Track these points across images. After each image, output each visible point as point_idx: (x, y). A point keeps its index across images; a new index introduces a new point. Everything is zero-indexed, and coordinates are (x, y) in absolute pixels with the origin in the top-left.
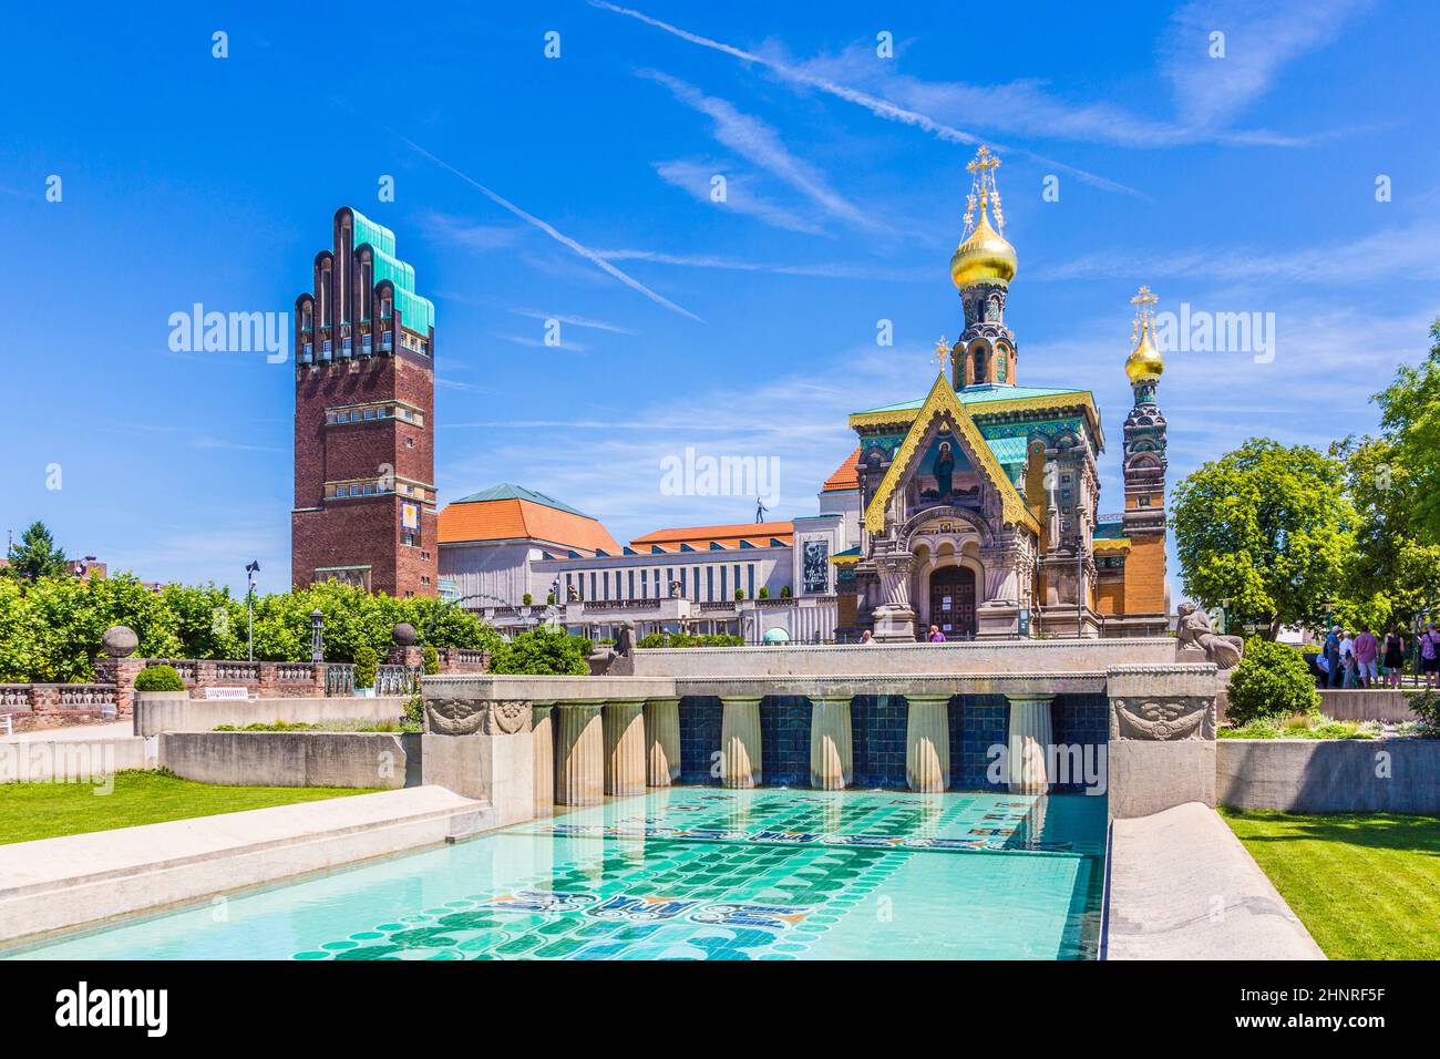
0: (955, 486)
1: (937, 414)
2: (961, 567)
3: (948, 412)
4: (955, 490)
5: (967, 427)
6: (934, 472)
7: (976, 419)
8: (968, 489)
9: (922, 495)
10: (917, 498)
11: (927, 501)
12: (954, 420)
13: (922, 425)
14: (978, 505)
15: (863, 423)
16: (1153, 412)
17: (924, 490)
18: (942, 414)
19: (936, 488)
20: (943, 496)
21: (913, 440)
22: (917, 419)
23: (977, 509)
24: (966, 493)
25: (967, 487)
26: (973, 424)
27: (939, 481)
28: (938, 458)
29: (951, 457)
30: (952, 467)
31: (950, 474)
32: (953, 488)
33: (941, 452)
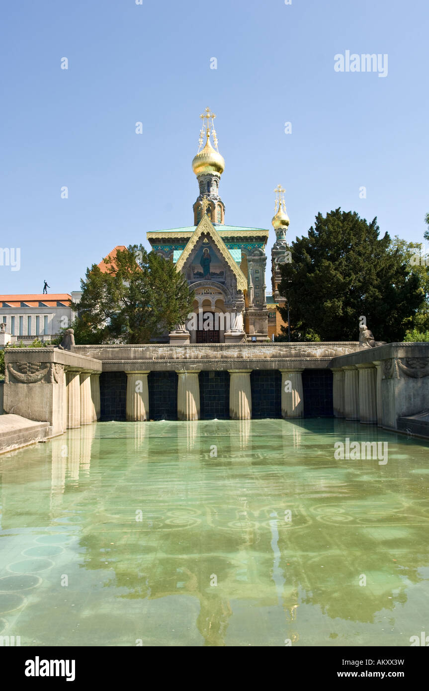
0: (212, 270)
1: (203, 234)
3: (208, 233)
4: (212, 273)
5: (218, 241)
6: (201, 263)
7: (222, 238)
9: (194, 274)
10: (192, 275)
11: (197, 278)
12: (211, 238)
13: (195, 239)
14: (223, 280)
15: (154, 236)
17: (196, 272)
18: (206, 234)
19: (202, 271)
20: (205, 275)
21: (190, 246)
22: (192, 236)
23: (223, 283)
24: (217, 274)
25: (218, 271)
26: (221, 241)
27: (204, 268)
28: (203, 256)
29: (210, 256)
30: (210, 261)
31: (209, 265)
32: (211, 271)
33: (204, 253)
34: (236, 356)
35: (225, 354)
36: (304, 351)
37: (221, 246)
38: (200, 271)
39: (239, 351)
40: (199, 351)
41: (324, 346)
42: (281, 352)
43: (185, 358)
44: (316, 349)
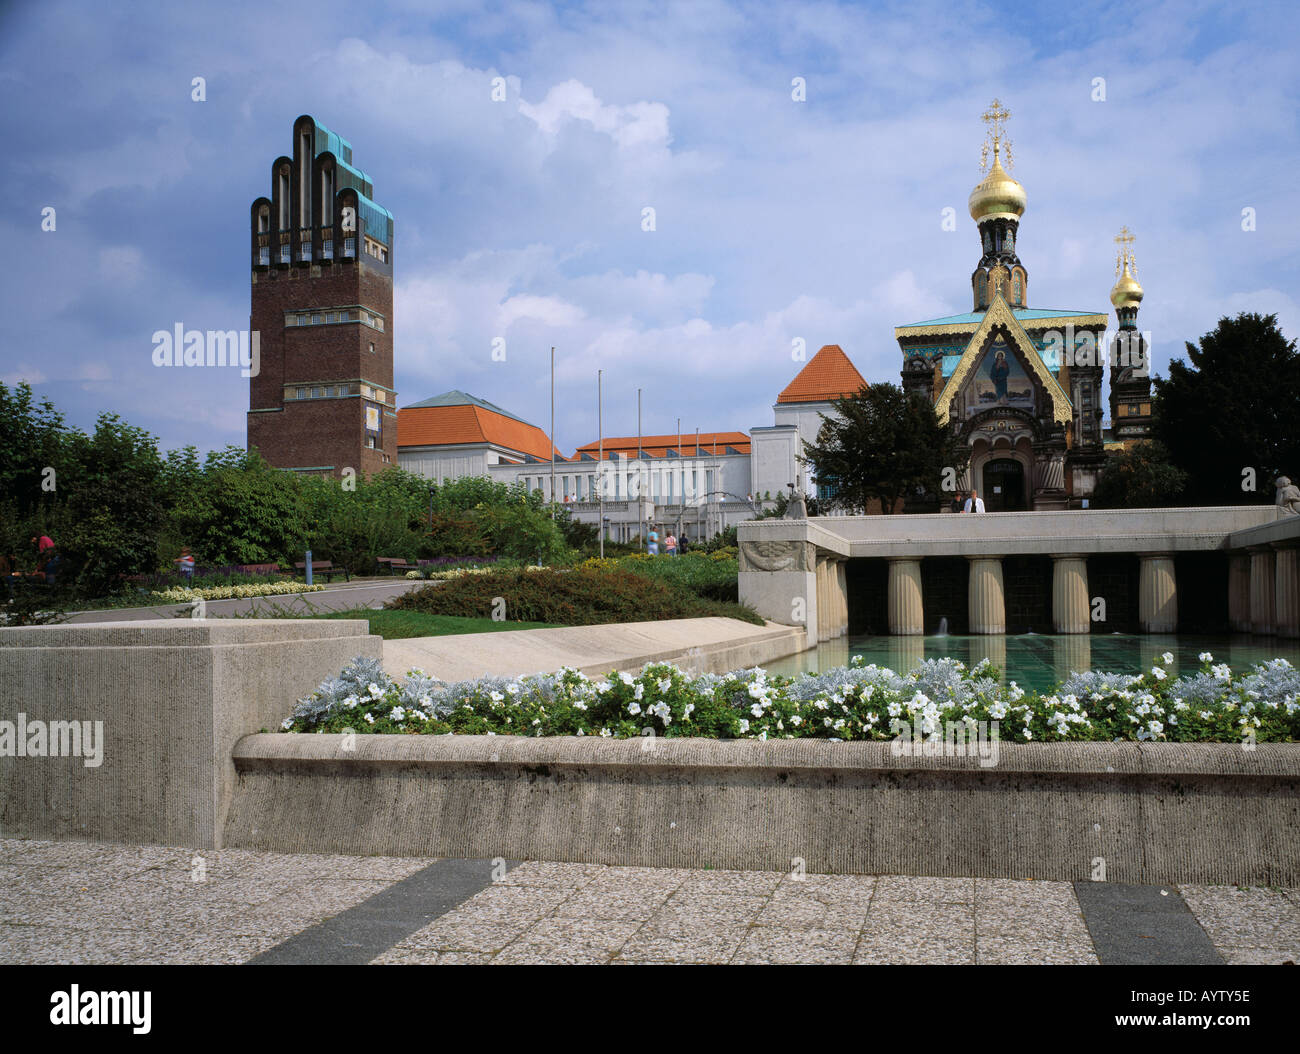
33: (997, 359)
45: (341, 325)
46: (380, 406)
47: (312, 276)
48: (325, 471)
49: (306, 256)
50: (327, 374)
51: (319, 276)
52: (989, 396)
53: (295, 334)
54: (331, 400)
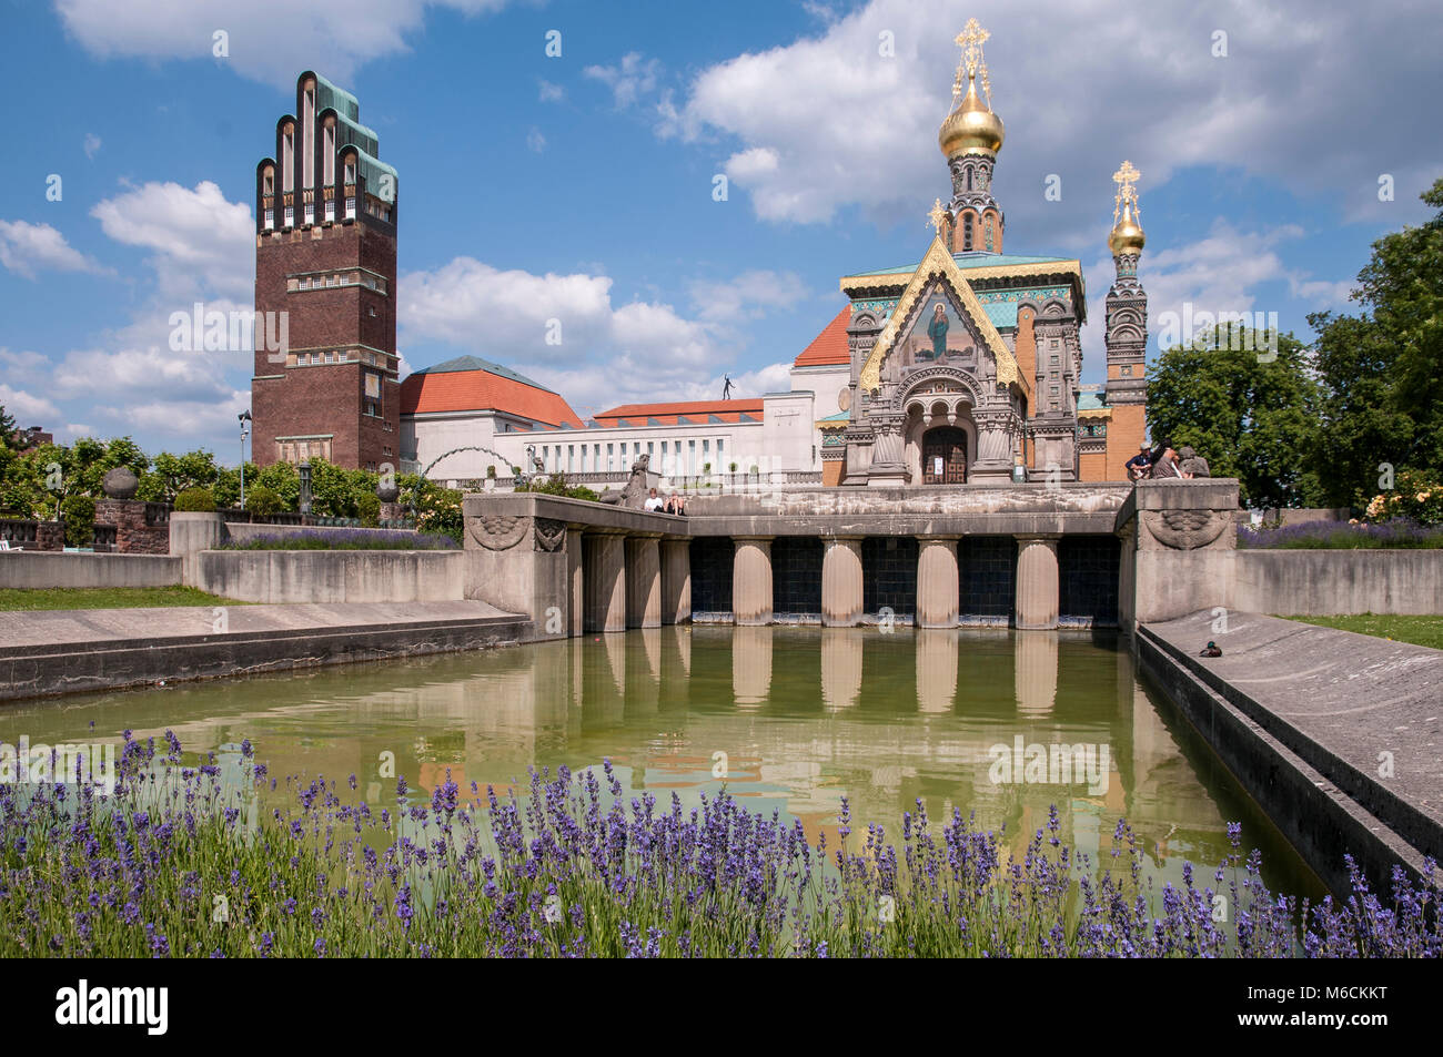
0: (949, 347)
1: (932, 275)
2: (954, 427)
3: (943, 274)
4: (950, 350)
5: (964, 291)
6: (929, 333)
7: (969, 281)
8: (962, 350)
9: (917, 355)
10: (912, 357)
11: (922, 361)
12: (949, 282)
13: (918, 286)
14: (972, 366)
15: (854, 285)
16: (1134, 285)
17: (919, 350)
18: (938, 275)
19: (930, 347)
20: (938, 356)
21: (908, 300)
22: (912, 280)
23: (971, 370)
24: (962, 354)
25: (962, 349)
26: (968, 287)
27: (934, 341)
28: (934, 318)
29: (946, 318)
30: (947, 329)
31: (944, 335)
32: (947, 348)
33: (936, 313)
34: (929, 509)
35: (909, 506)
36: (1062, 500)
37: (967, 295)
38: (927, 348)
39: (935, 500)
40: (862, 499)
41: (1103, 490)
42: (1017, 502)
43: (836, 513)
44: (1086, 496)
45: (342, 288)
46: (381, 373)
47: (314, 237)
48: (326, 439)
49: (309, 219)
50: (328, 339)
51: (320, 238)
52: (927, 355)
53: (298, 298)
54: (331, 366)
